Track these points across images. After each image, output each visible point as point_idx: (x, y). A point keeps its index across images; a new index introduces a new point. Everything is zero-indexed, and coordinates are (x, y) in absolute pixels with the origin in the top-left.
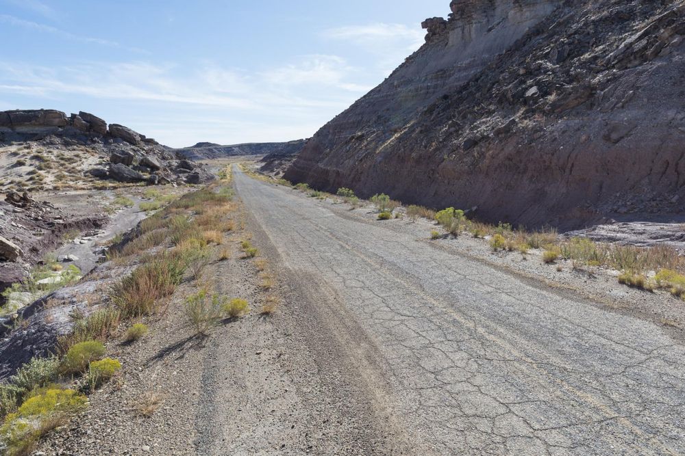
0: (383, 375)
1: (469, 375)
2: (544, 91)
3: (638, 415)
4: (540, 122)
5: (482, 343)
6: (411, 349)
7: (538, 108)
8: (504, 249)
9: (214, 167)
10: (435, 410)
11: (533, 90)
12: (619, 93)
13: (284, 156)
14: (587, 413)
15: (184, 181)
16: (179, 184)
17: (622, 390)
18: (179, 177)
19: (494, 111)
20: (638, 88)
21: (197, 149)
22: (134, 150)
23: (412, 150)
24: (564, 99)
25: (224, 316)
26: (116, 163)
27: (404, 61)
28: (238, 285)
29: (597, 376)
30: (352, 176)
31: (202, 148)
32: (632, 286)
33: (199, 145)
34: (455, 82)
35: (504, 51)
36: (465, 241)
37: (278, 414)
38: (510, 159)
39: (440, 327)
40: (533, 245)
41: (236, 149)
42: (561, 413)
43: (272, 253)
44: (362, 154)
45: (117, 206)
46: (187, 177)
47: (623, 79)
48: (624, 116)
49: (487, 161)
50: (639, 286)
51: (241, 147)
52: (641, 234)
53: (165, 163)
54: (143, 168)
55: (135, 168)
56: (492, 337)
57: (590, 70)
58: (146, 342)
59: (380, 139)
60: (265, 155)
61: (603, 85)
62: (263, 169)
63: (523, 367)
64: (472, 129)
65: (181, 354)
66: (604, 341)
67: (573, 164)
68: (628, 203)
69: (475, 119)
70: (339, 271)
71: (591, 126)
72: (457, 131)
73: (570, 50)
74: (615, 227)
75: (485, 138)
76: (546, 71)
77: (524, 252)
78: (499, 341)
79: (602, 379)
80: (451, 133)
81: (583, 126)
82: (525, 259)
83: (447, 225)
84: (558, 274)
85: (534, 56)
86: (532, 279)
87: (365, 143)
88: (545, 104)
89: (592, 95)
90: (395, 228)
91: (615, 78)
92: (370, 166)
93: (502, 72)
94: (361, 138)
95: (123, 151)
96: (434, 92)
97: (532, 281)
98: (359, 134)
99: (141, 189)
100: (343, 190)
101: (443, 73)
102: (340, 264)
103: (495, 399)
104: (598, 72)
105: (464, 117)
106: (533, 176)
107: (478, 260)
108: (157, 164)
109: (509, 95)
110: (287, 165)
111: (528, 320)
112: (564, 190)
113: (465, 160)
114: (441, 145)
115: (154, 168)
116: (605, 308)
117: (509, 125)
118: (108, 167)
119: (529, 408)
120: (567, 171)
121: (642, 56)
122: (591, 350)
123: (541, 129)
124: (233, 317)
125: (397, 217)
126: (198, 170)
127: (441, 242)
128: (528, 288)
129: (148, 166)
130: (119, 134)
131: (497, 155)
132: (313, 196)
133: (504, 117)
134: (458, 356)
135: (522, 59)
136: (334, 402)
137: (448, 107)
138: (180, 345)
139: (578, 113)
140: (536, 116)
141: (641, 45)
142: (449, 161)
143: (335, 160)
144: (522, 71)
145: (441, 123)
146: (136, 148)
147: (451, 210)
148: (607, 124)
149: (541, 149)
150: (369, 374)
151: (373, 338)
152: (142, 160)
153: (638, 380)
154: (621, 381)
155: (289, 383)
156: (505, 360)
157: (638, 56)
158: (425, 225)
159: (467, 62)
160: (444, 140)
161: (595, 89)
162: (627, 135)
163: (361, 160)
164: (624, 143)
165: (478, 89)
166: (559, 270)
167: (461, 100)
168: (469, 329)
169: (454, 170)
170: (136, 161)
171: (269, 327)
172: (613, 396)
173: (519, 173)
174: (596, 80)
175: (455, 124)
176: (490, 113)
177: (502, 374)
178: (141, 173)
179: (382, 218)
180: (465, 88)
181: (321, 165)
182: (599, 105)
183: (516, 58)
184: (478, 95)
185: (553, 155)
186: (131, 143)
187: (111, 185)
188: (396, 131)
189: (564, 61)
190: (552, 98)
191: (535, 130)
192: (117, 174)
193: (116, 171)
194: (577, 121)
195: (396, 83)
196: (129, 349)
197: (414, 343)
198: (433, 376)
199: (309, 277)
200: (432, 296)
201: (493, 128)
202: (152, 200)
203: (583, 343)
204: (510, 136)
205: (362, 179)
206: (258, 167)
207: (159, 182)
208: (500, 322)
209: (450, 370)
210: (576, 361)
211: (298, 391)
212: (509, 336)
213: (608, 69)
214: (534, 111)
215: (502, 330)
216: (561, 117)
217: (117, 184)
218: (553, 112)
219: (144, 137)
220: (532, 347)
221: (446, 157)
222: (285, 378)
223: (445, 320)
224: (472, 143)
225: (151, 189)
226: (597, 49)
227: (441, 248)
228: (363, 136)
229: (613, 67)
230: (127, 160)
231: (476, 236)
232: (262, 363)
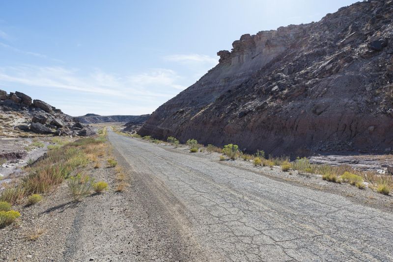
0: (188, 219)
1: (239, 218)
2: (282, 88)
3: (335, 233)
4: (280, 104)
5: (247, 204)
6: (205, 207)
7: (278, 96)
8: (261, 165)
9: (96, 127)
10: (218, 234)
11: (276, 87)
12: (319, 89)
13: (138, 123)
14: (306, 233)
15: (77, 135)
16: (73, 136)
17: (326, 223)
18: (74, 132)
19: (255, 98)
20: (329, 87)
21: (87, 117)
22: (47, 115)
23: (210, 118)
24: (292, 92)
25: (92, 192)
26: (35, 122)
27: (207, 72)
28: (104, 179)
29: (311, 217)
30: (177, 133)
31: (90, 117)
32: (330, 181)
33: (88, 115)
34: (234, 84)
35: (261, 69)
36: (239, 161)
37: (121, 237)
38: (264, 123)
39: (222, 197)
40: (276, 164)
41: (110, 118)
42: (291, 233)
43: (126, 166)
44: (182, 121)
45: (34, 147)
46: (79, 132)
47: (321, 83)
48: (323, 101)
49: (251, 124)
50: (334, 181)
51: (113, 117)
52: (334, 160)
53: (66, 124)
54: (52, 126)
55: (47, 126)
56: (252, 201)
57: (305, 78)
58: (39, 205)
59: (193, 113)
60: (127, 122)
61: (311, 86)
62: (125, 130)
63: (270, 214)
64: (243, 107)
65: (62, 210)
66: (315, 203)
67: (297, 125)
68: (327, 146)
69: (245, 102)
70: (165, 173)
71: (306, 106)
72: (235, 108)
73: (294, 69)
74: (320, 157)
75: (250, 112)
76: (282, 78)
77: (271, 167)
78: (256, 203)
79: (314, 219)
80: (232, 109)
81: (302, 106)
82: (272, 169)
83: (229, 155)
84: (290, 176)
85: (276, 71)
86: (276, 177)
87: (185, 115)
88: (282, 94)
89: (306, 90)
90: (200, 156)
91: (317, 82)
92: (187, 127)
93: (260, 79)
94: (182, 112)
95: (41, 116)
96: (223, 89)
97: (276, 178)
98: (181, 110)
99: (49, 138)
100: (171, 138)
101: (228, 79)
102: (166, 171)
103: (254, 228)
104: (309, 79)
105: (239, 101)
106: (276, 132)
107: (246, 169)
108: (61, 124)
109: (264, 89)
110: (139, 128)
111: (273, 194)
112: (293, 139)
113: (240, 123)
114: (227, 115)
115: (59, 126)
116: (315, 189)
117: (263, 104)
118: (30, 124)
119: (273, 232)
120: (295, 129)
121: (330, 72)
122: (309, 206)
123: (280, 107)
124: (98, 192)
125: (201, 151)
126: (86, 129)
127: (226, 162)
128: (274, 181)
129: (56, 125)
130: (39, 105)
131: (257, 120)
132: (153, 142)
133: (261, 101)
134: (233, 209)
135: (270, 73)
136: (156, 231)
137: (231, 96)
138: (62, 206)
139: (299, 99)
140: (278, 100)
141: (330, 67)
142: (231, 124)
143: (167, 124)
144: (270, 78)
145: (227, 104)
146: (49, 114)
147: (231, 145)
148: (314, 105)
149: (280, 117)
150: (179, 218)
151: (183, 202)
152: (52, 121)
153: (334, 218)
154: (325, 219)
155: (129, 222)
156: (259, 211)
157: (328, 72)
158: (217, 156)
159: (241, 74)
160: (228, 113)
161: (308, 87)
162: (324, 111)
163: (182, 124)
164: (323, 114)
165: (247, 87)
166: (290, 174)
167: (238, 92)
168: (239, 198)
169: (234, 129)
170: (48, 122)
171: (120, 197)
172: (321, 226)
173: (269, 130)
174: (308, 83)
175: (234, 105)
176: (253, 99)
177: (258, 217)
178: (50, 129)
179: (193, 152)
180: (240, 86)
181: (159, 127)
182: (310, 95)
183: (267, 72)
184: (247, 90)
185: (287, 120)
186: (46, 111)
187: (30, 135)
188: (202, 109)
189: (291, 74)
190: (285, 91)
191: (277, 108)
192: (35, 129)
193: (35, 127)
194: (299, 103)
195: (202, 83)
196: (28, 209)
197: (207, 204)
198: (217, 219)
199: (148, 176)
200: (219, 184)
201: (255, 107)
202: (56, 144)
203: (304, 203)
204: (264, 110)
205: (182, 134)
206: (123, 128)
207: (61, 135)
208: (257, 195)
209: (228, 216)
210: (300, 211)
211: (134, 227)
212: (262, 200)
213: (314, 78)
214: (276, 98)
215: (258, 198)
216: (291, 101)
217: (34, 135)
218: (286, 98)
219: (55, 108)
220: (275, 205)
221: (229, 121)
222: (127, 220)
223: (226, 194)
224: (244, 114)
225: (56, 138)
226: (308, 69)
227: (226, 164)
228: (183, 111)
229: (316, 77)
230: (43, 120)
231: (245, 160)
232: (113, 214)
